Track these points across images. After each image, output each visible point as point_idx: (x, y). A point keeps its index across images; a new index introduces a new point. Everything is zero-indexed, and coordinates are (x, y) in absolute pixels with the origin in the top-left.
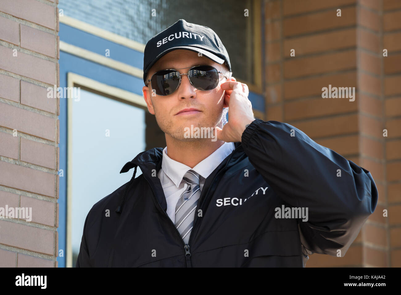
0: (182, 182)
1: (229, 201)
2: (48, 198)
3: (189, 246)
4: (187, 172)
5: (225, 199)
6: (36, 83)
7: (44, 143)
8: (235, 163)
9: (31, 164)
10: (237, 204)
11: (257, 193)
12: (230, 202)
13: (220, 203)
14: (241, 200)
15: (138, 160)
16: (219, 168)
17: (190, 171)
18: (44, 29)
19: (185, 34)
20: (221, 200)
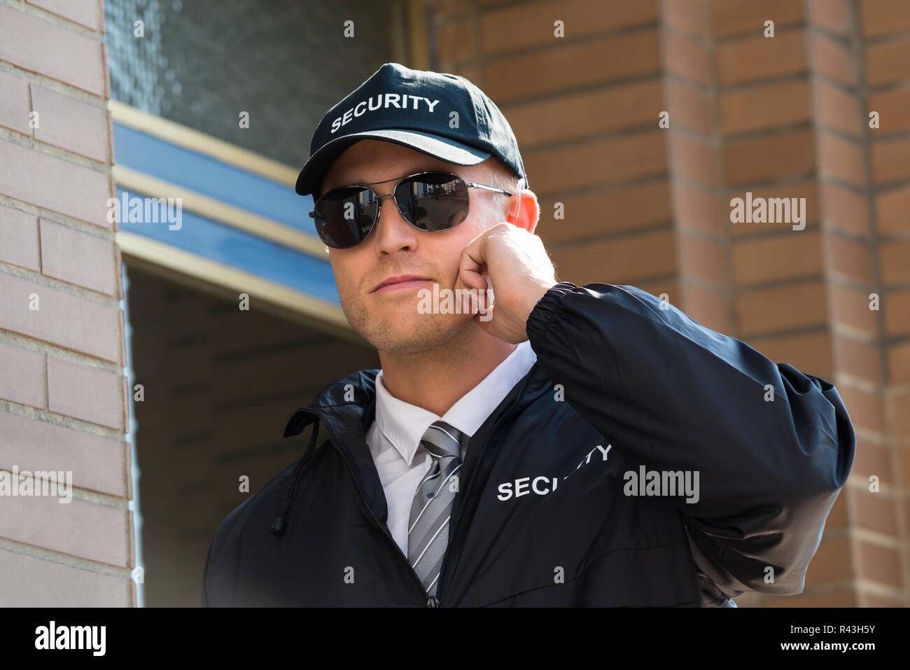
0: (418, 453)
1: (527, 485)
2: (109, 499)
3: (437, 601)
4: (430, 427)
5: (517, 482)
6: (71, 223)
7: (94, 367)
8: (540, 394)
9: (71, 419)
10: (546, 491)
11: (588, 461)
12: (530, 488)
13: (505, 492)
14: (555, 480)
15: (320, 402)
16: (500, 411)
17: (438, 423)
18: (79, 95)
19: (391, 98)
20: (509, 485)
